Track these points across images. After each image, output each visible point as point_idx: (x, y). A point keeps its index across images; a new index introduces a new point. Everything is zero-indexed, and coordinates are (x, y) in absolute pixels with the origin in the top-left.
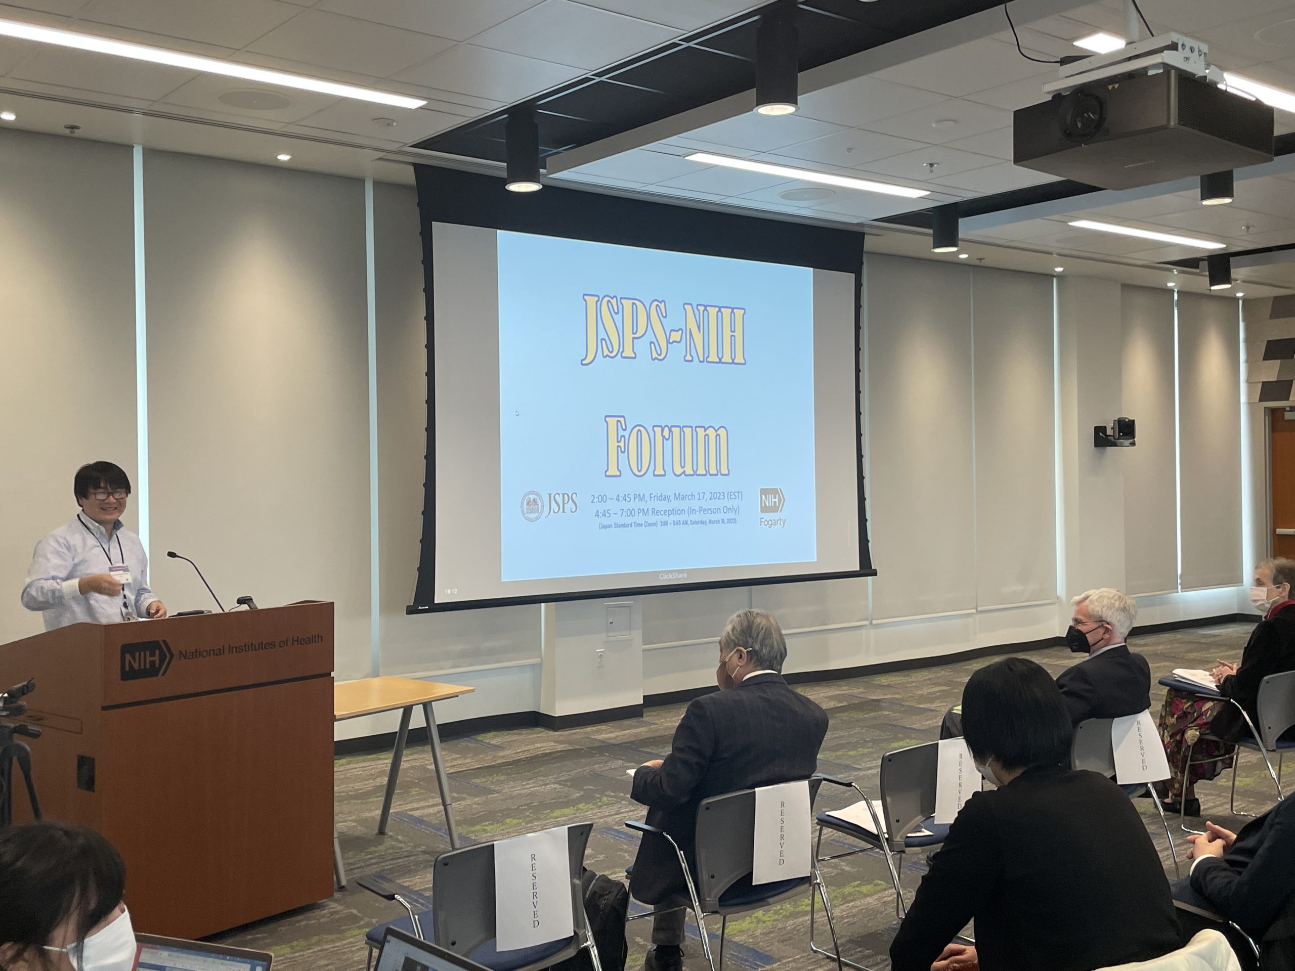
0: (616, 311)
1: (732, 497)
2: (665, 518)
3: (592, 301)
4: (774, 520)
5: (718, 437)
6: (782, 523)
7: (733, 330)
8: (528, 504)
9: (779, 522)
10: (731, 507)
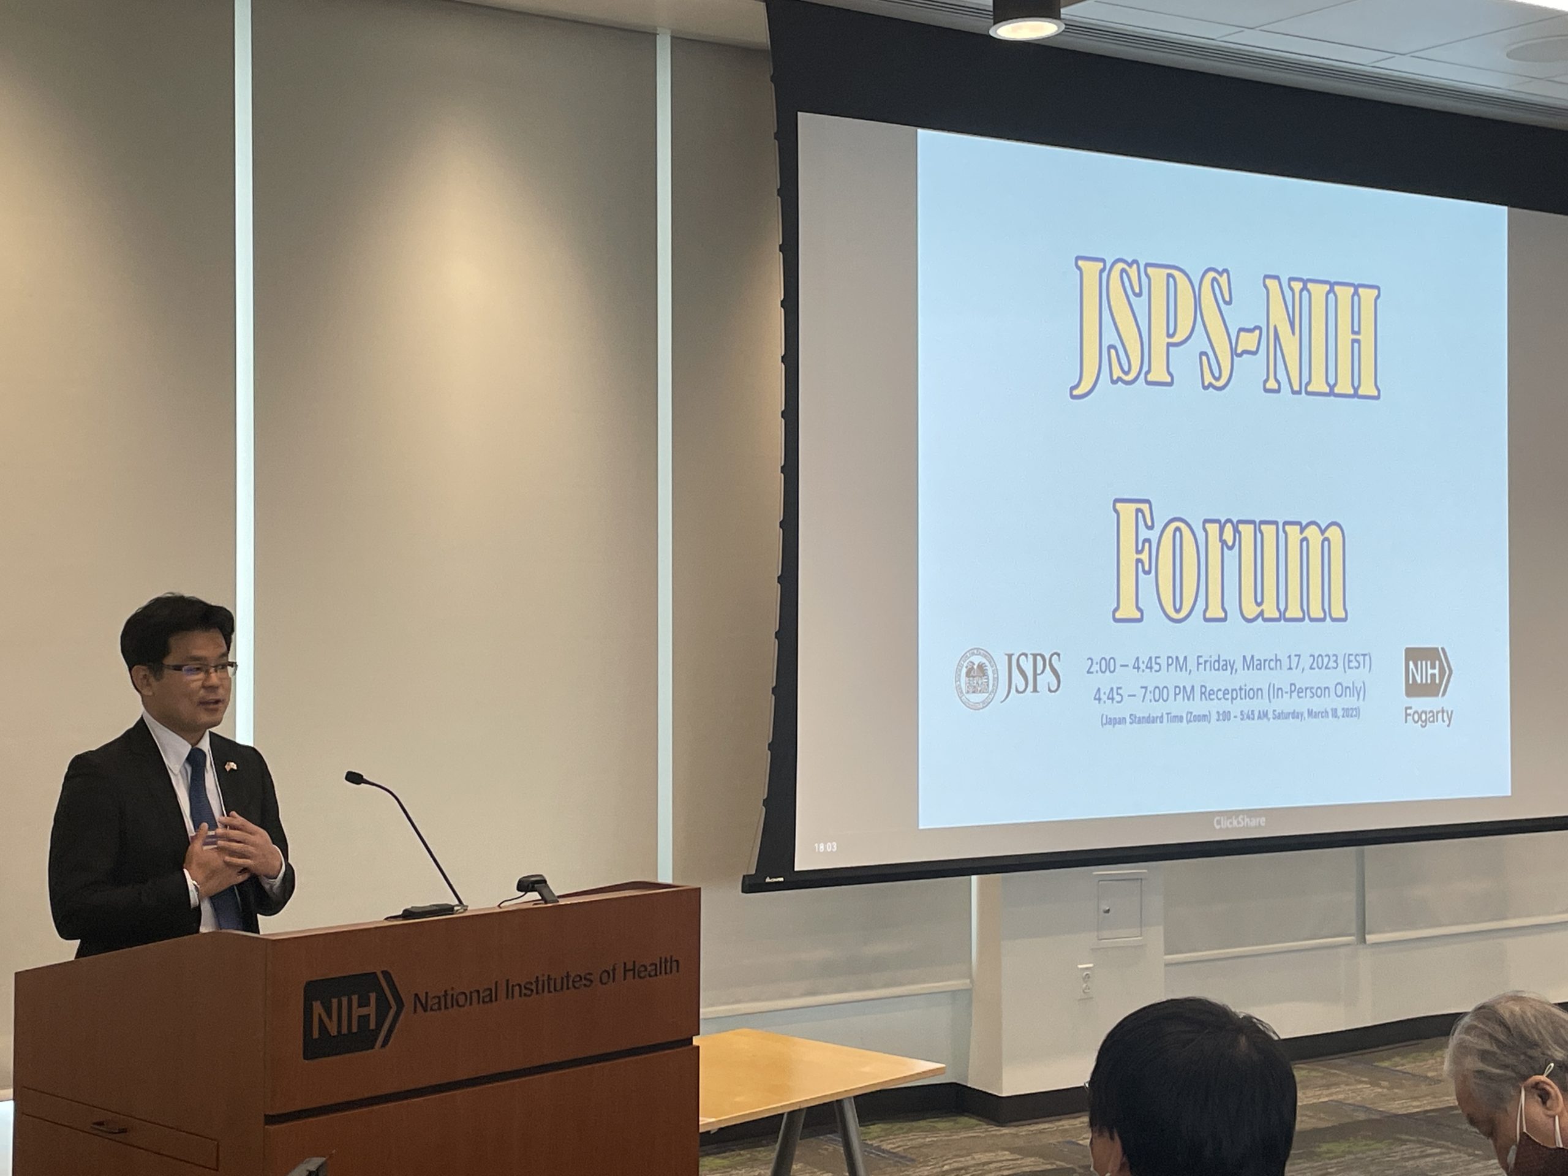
1: (1352, 665)
2: (1226, 706)
3: (1091, 269)
4: (1431, 712)
5: (1326, 543)
6: (1446, 718)
7: (1356, 329)
8: (968, 674)
9: (1440, 715)
10: (1351, 686)
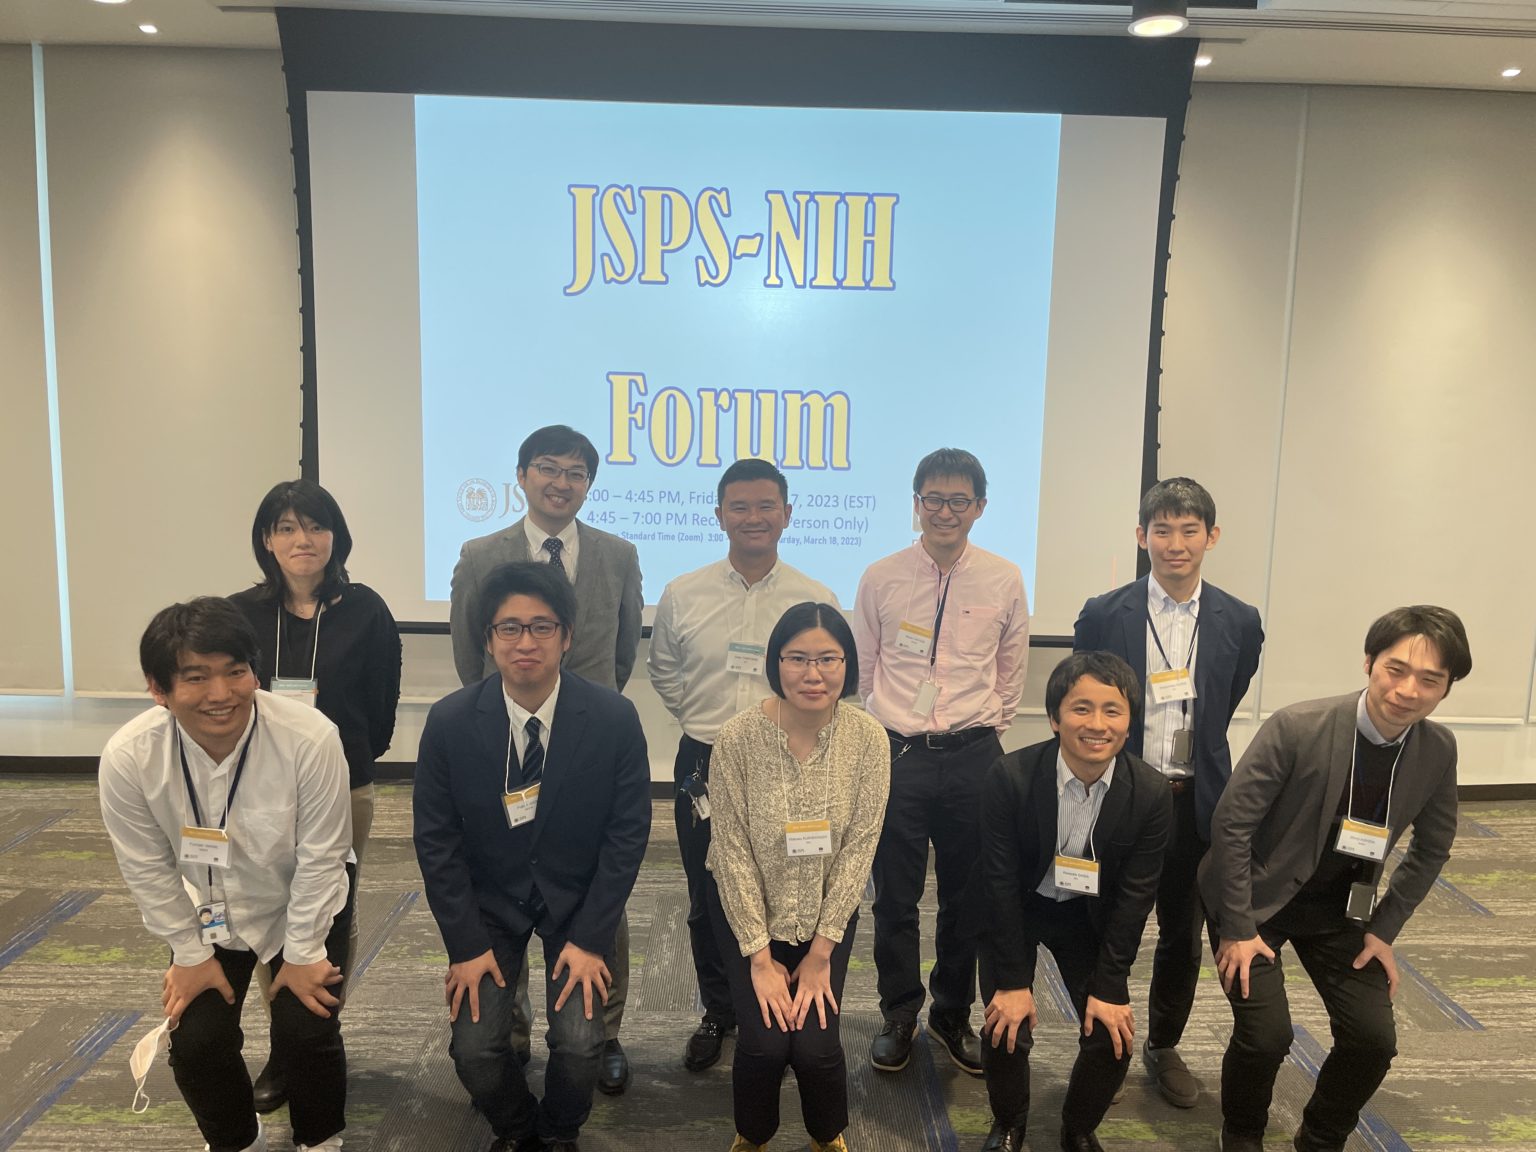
0: (631, 208)
1: (854, 504)
3: (584, 197)
5: (829, 408)
7: (870, 232)
8: (469, 496)
10: (852, 521)
